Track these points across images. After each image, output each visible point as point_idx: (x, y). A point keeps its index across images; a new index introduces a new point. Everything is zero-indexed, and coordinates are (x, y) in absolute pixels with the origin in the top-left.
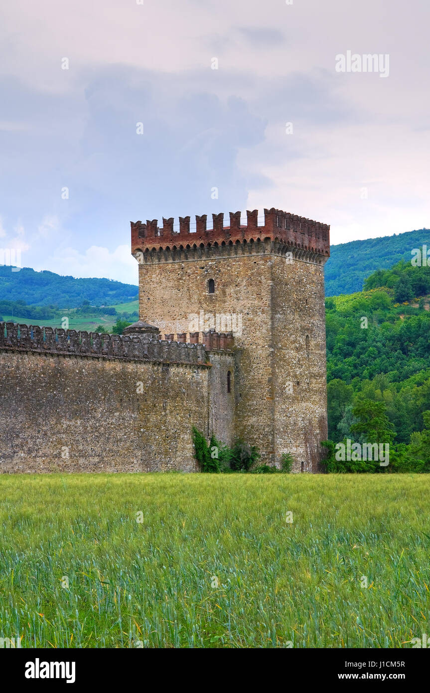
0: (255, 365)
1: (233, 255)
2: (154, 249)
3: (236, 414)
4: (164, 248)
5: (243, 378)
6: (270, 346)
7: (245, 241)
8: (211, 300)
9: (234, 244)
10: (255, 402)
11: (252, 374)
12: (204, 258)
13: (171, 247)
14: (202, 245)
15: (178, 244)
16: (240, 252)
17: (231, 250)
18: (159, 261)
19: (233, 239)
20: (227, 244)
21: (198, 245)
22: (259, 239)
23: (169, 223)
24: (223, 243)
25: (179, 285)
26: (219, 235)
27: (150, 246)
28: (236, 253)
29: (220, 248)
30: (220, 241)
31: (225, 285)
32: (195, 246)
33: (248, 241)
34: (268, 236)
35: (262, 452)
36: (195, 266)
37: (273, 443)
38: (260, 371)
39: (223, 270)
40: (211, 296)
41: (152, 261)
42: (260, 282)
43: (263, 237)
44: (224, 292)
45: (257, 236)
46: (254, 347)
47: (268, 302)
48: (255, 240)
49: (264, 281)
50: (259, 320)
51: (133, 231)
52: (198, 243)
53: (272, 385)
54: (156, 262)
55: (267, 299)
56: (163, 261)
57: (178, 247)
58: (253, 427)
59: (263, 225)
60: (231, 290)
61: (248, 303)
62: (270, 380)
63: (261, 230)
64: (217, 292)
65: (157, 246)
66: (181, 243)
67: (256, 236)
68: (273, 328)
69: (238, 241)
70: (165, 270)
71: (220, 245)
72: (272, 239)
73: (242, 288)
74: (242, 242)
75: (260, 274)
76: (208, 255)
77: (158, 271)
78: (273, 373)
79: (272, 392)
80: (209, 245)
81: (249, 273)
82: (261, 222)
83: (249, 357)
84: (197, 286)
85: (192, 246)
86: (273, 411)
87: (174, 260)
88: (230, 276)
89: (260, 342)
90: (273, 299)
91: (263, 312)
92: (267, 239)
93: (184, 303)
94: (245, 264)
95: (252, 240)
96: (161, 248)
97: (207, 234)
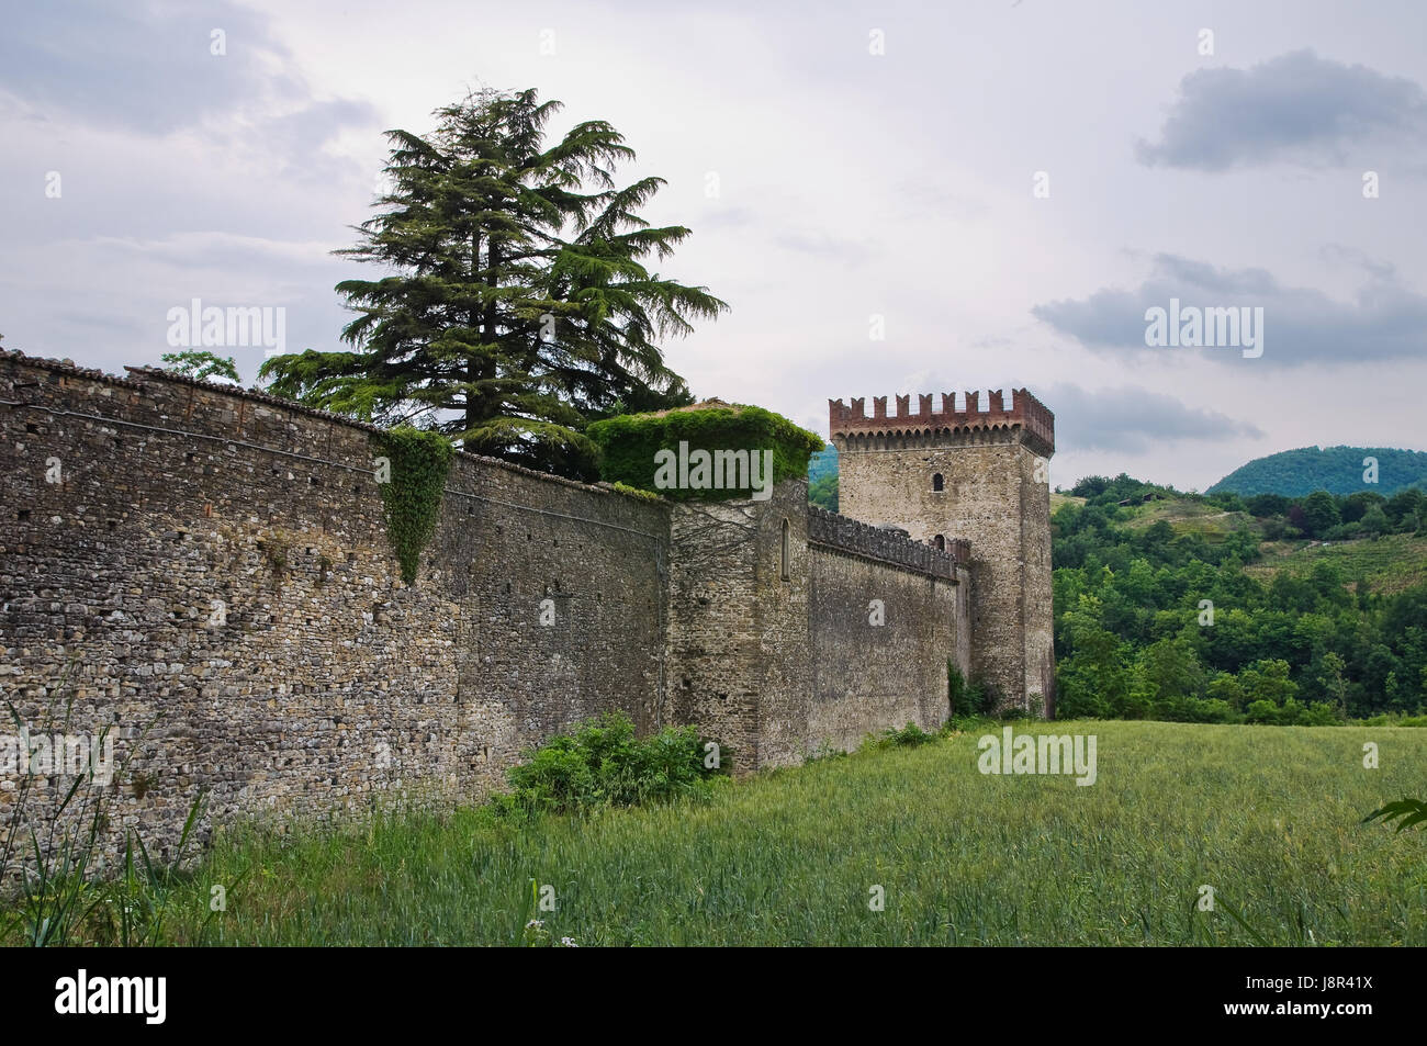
0: (998, 583)
1: (968, 445)
2: (861, 434)
3: (972, 643)
4: (875, 434)
5: (983, 598)
6: (1019, 559)
7: (986, 428)
8: (938, 500)
9: (971, 431)
10: (998, 629)
11: (994, 593)
12: (928, 448)
13: (885, 433)
14: (927, 431)
15: (894, 429)
16: (977, 441)
17: (965, 438)
18: (867, 449)
19: (970, 425)
20: (962, 431)
21: (922, 431)
22: (1005, 426)
23: (880, 404)
24: (957, 429)
25: (894, 480)
26: (951, 419)
27: (855, 431)
28: (973, 443)
29: (953, 436)
30: (952, 427)
31: (958, 482)
32: (918, 431)
33: (991, 428)
34: (1018, 422)
35: (1008, 691)
36: (914, 456)
37: (1023, 679)
38: (1006, 590)
39: (954, 463)
40: (938, 495)
41: (857, 449)
42: (1005, 479)
43: (1010, 424)
44: (956, 490)
45: (1003, 422)
46: (998, 559)
47: (1016, 505)
48: (1000, 427)
49: (1010, 477)
50: (1004, 525)
51: (832, 411)
52: (922, 429)
53: (1022, 607)
54: (862, 450)
55: (1014, 501)
56: (872, 449)
57: (894, 433)
58: (995, 659)
59: (1011, 408)
60: (965, 488)
61: (989, 505)
62: (1020, 602)
63: (1007, 415)
64: (946, 490)
65: (866, 431)
66: (899, 428)
67: (1001, 423)
68: (1022, 537)
69: (976, 428)
70: (875, 461)
71: (952, 431)
72: (1023, 427)
73: (981, 485)
74: (982, 429)
75: (1004, 469)
76: (934, 445)
77: (864, 462)
78: (1023, 593)
79: (1022, 618)
80: (937, 431)
81: (990, 467)
82: (1008, 405)
83: (990, 572)
84: (919, 482)
85: (913, 432)
86: (1022, 639)
87: (887, 448)
88: (964, 470)
89: (1005, 553)
90: (1021, 501)
91: (1009, 516)
92: (1016, 426)
93: (901, 503)
94: (984, 456)
95: (996, 427)
96: (871, 434)
97: (935, 418)
